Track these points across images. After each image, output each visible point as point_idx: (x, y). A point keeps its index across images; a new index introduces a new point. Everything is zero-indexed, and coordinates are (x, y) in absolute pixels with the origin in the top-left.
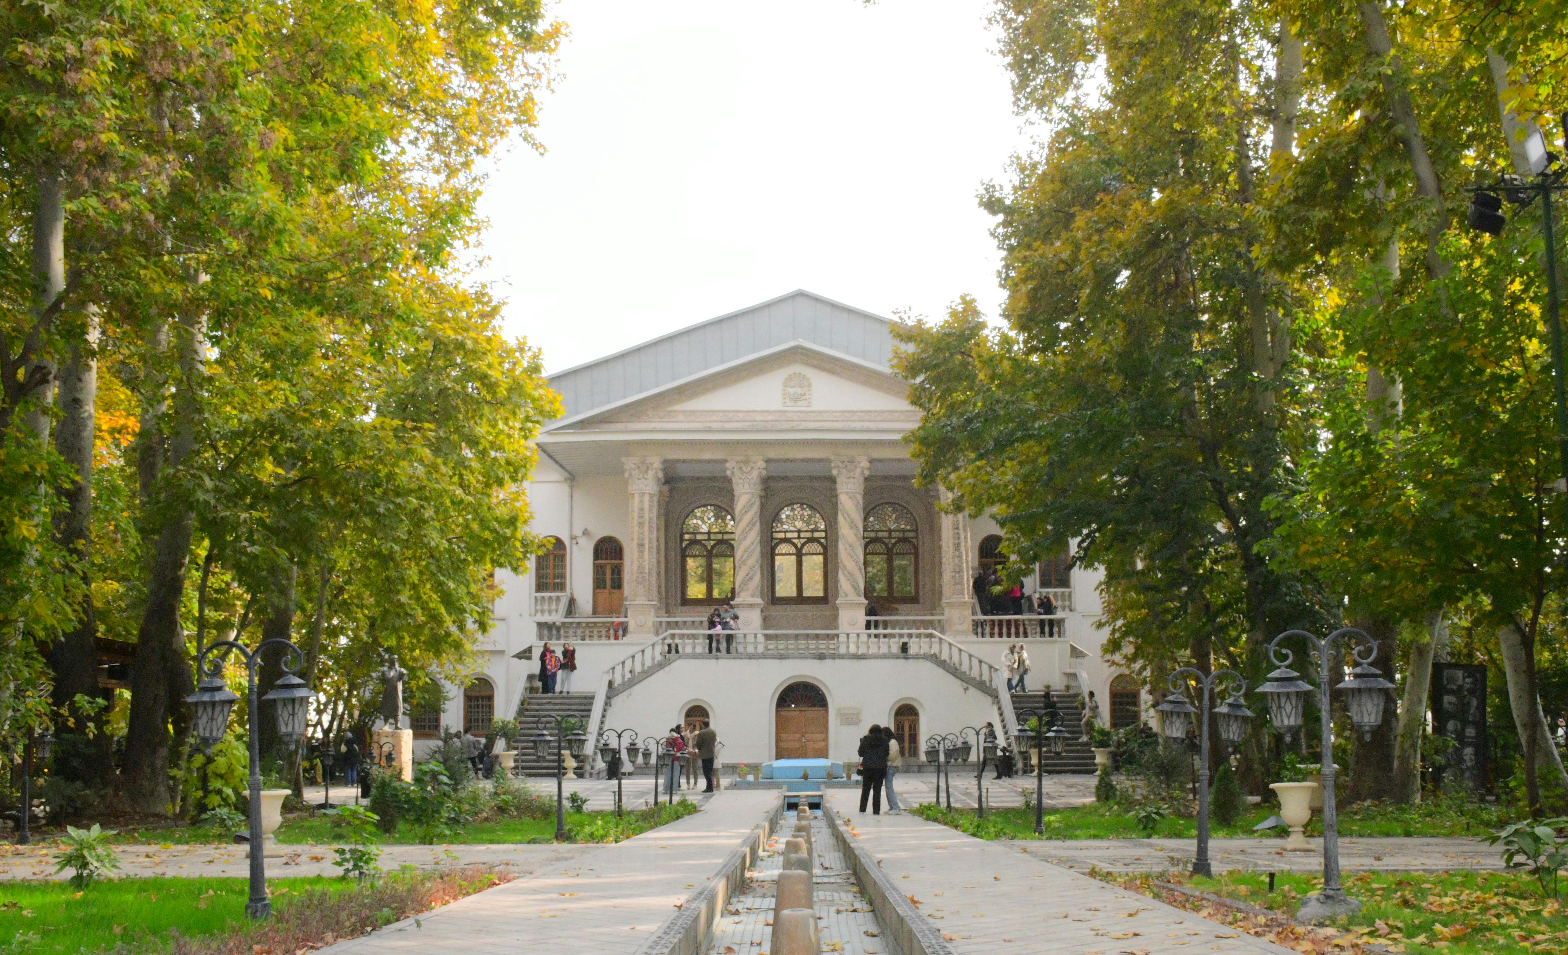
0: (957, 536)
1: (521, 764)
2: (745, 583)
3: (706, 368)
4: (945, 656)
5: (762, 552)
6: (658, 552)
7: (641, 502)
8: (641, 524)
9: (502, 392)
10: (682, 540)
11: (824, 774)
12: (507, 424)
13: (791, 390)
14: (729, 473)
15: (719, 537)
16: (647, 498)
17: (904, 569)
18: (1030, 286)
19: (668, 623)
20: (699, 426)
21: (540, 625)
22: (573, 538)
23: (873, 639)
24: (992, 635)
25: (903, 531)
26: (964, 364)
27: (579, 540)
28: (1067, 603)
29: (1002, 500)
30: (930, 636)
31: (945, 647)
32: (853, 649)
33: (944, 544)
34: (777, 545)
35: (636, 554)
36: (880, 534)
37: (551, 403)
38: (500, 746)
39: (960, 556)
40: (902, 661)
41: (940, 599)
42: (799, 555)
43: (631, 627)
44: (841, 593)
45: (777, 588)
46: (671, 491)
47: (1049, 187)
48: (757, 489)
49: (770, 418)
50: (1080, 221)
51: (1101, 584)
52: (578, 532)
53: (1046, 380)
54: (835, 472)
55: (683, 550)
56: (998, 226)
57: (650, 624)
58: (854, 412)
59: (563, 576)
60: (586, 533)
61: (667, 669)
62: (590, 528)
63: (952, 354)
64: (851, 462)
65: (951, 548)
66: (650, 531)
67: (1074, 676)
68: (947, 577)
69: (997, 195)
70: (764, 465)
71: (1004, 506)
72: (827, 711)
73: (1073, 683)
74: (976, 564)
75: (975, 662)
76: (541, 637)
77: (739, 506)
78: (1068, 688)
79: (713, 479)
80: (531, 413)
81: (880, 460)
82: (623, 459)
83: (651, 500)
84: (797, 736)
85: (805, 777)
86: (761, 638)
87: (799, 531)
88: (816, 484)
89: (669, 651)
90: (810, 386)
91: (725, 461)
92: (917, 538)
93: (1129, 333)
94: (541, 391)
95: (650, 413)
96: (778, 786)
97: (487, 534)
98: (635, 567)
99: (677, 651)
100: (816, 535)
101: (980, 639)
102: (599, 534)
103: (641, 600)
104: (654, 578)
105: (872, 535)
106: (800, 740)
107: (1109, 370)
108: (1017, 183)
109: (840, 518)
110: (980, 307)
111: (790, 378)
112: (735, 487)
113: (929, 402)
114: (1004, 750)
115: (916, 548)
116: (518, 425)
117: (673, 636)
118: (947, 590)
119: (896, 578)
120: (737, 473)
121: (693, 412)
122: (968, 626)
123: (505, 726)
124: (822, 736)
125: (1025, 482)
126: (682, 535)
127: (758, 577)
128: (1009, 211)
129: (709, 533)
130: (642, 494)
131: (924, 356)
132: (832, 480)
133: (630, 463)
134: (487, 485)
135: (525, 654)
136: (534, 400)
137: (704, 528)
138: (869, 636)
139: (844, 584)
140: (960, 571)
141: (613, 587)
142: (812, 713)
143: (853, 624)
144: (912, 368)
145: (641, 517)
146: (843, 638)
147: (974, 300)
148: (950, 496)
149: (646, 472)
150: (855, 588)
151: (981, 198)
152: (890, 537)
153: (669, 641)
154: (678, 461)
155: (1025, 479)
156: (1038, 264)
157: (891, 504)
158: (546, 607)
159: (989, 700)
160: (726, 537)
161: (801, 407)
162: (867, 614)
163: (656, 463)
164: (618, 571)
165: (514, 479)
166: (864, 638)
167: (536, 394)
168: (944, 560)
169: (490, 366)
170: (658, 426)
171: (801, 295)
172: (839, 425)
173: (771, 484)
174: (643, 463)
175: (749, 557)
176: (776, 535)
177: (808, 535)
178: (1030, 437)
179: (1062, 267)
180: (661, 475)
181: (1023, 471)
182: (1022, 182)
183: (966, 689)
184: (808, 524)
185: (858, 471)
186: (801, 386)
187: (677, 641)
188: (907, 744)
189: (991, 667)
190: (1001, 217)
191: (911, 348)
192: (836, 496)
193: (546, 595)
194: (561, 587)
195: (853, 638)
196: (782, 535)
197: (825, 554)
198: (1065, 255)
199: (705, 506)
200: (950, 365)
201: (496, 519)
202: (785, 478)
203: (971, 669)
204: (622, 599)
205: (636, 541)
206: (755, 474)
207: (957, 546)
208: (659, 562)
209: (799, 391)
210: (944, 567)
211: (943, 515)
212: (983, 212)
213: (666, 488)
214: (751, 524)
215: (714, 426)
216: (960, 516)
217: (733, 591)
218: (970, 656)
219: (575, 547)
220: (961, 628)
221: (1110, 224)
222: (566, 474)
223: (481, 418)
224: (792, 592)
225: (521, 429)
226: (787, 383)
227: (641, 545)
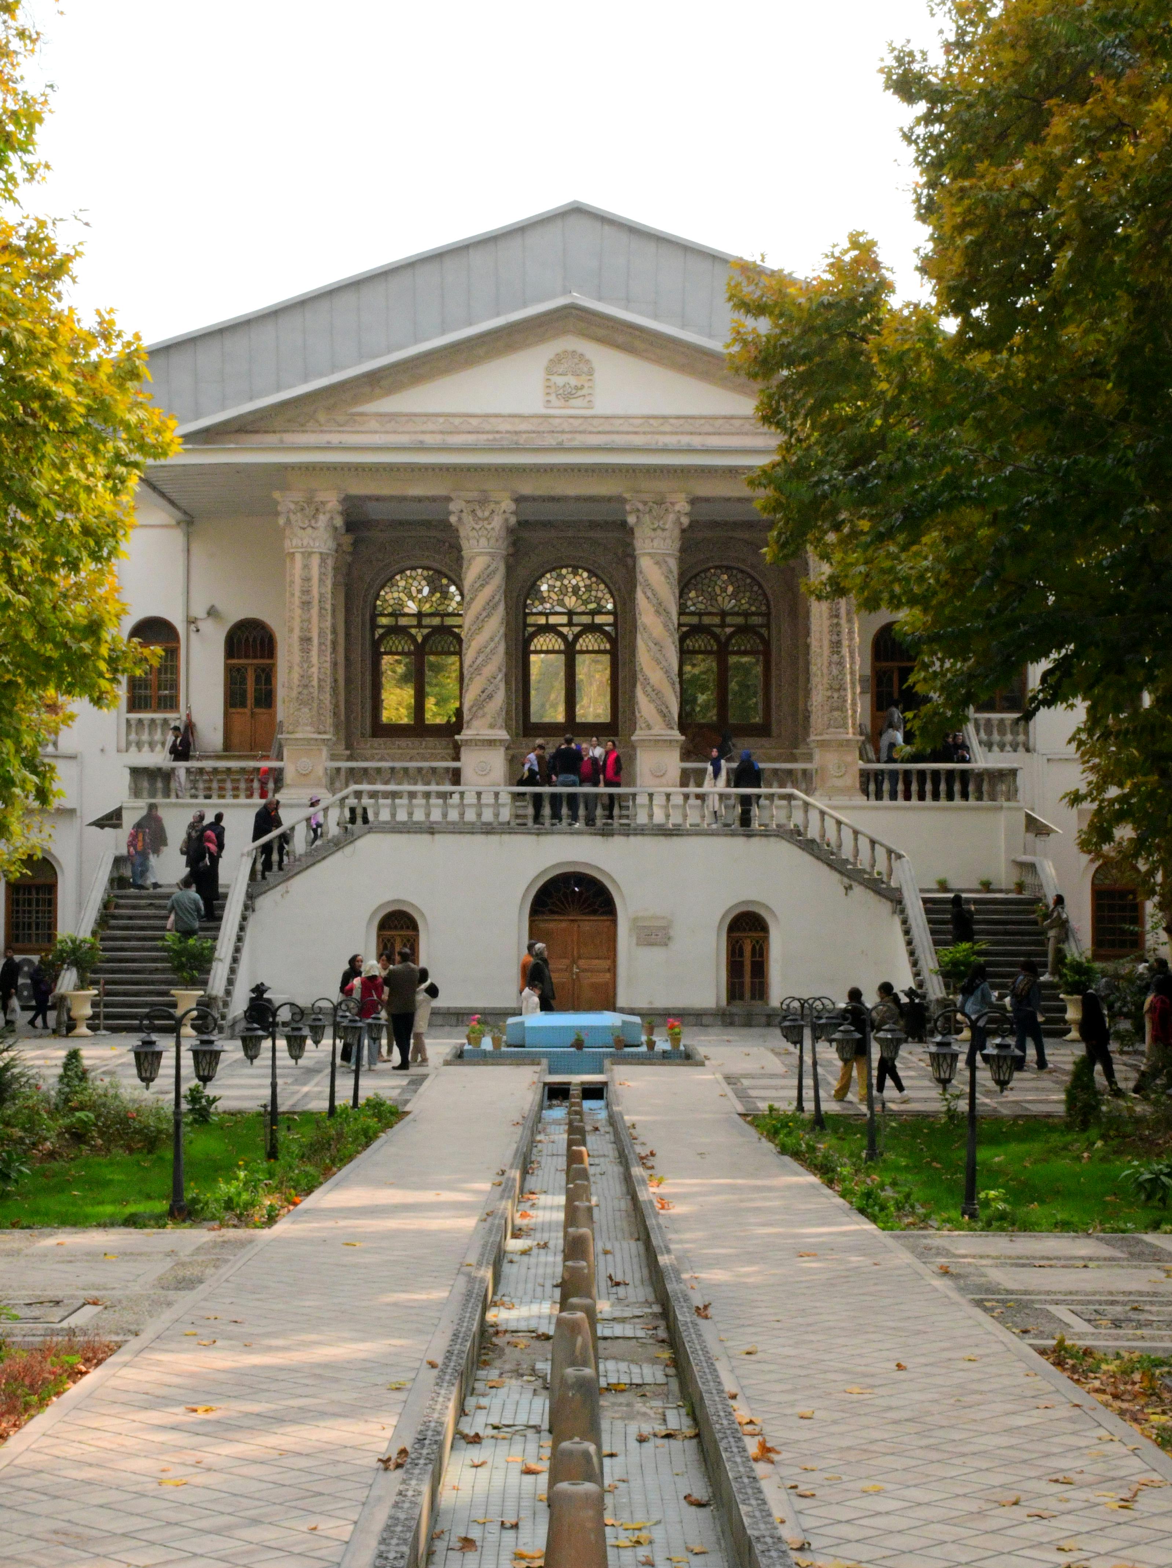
0: (836, 629)
1: (103, 1010)
2: (479, 704)
3: (417, 341)
4: (813, 832)
5: (508, 653)
6: (334, 649)
7: (306, 567)
8: (306, 605)
9: (77, 418)
10: (374, 626)
11: (610, 1040)
12: (83, 467)
13: (560, 380)
14: (453, 519)
15: (436, 621)
16: (315, 561)
17: (746, 669)
18: (969, 238)
19: (351, 770)
20: (404, 439)
21: (136, 772)
22: (191, 621)
23: (692, 801)
24: (893, 796)
25: (746, 614)
26: (854, 354)
27: (201, 625)
28: (1021, 738)
29: (913, 601)
30: (790, 797)
31: (814, 816)
32: (659, 817)
33: (814, 641)
34: (533, 635)
35: (297, 658)
36: (706, 620)
37: (158, 431)
38: (68, 980)
39: (841, 663)
40: (740, 841)
41: (807, 733)
42: (570, 653)
43: (289, 776)
44: (640, 723)
45: (534, 708)
46: (355, 544)
47: (1007, 56)
48: (502, 548)
49: (524, 426)
50: (1058, 126)
51: (1079, 730)
52: (199, 611)
53: (991, 397)
54: (631, 520)
55: (376, 644)
56: (918, 121)
57: (320, 771)
58: (665, 417)
59: (174, 685)
60: (212, 612)
61: (348, 850)
62: (220, 606)
63: (833, 338)
64: (660, 503)
65: (826, 650)
66: (321, 616)
67: (1031, 867)
68: (818, 697)
69: (916, 67)
70: (512, 507)
71: (917, 611)
72: (614, 922)
73: (1029, 880)
74: (868, 672)
75: (864, 843)
76: (136, 793)
77: (471, 574)
78: (1020, 887)
79: (427, 524)
80: (123, 447)
81: (707, 500)
82: (277, 495)
83: (323, 560)
84: (566, 962)
85: (579, 1045)
86: (505, 798)
87: (570, 614)
88: (598, 535)
89: (353, 820)
90: (591, 372)
91: (448, 499)
92: (768, 626)
93: (1138, 312)
94: (142, 414)
95: (322, 417)
96: (532, 1060)
97: (49, 650)
98: (296, 676)
99: (365, 820)
100: (599, 619)
101: (873, 802)
102: (236, 613)
103: (305, 732)
104: (327, 697)
105: (694, 620)
106: (569, 969)
107: (1103, 375)
108: (952, 38)
109: (640, 595)
110: (883, 255)
111: (558, 359)
112: (464, 544)
113: (792, 419)
114: (910, 993)
115: (767, 643)
116: (101, 471)
117: (358, 794)
118: (818, 719)
119: (733, 686)
120: (468, 519)
121: (392, 416)
122: (852, 780)
123: (77, 946)
124: (605, 964)
125: (954, 572)
126: (374, 617)
127: (500, 697)
128: (935, 96)
129: (420, 615)
130: (307, 555)
131: (785, 340)
132: (625, 530)
133: (287, 501)
134: (50, 566)
135: (112, 820)
136: (128, 427)
137: (412, 607)
138: (686, 797)
139: (645, 707)
140: (841, 688)
141: (258, 702)
142: (589, 924)
143: (659, 775)
144: (765, 361)
145: (306, 592)
146: (642, 800)
147: (872, 244)
148: (826, 569)
149: (315, 517)
150: (664, 715)
151: (889, 75)
152: (723, 625)
153: (352, 801)
154: (369, 498)
155: (954, 566)
156: (984, 202)
157: (728, 569)
158: (145, 737)
159: (886, 907)
160: (449, 621)
161: (577, 407)
162: (682, 759)
163: (332, 500)
164: (266, 676)
165: (96, 557)
166: (678, 800)
167: (132, 419)
168: (813, 669)
169: (55, 376)
170: (335, 438)
171: (577, 211)
172: (638, 440)
173: (525, 534)
174: (310, 501)
175: (488, 660)
176: (531, 620)
177: (586, 619)
178: (963, 500)
179: (1025, 204)
180: (339, 522)
181: (951, 553)
182: (962, 33)
183: (848, 888)
184: (586, 603)
185: (671, 517)
186: (577, 375)
187: (366, 801)
188: (747, 979)
189: (890, 852)
190: (922, 107)
191: (763, 326)
192: (634, 558)
193: (146, 716)
194: (171, 703)
195: (659, 800)
196: (542, 620)
197: (613, 654)
198: (1029, 186)
199: (413, 568)
200: (830, 356)
201: (66, 625)
202: (547, 525)
203: (856, 855)
204: (273, 726)
205: (297, 633)
206: (497, 523)
207: (836, 646)
208: (335, 664)
209: (573, 381)
210: (815, 680)
211: (813, 598)
212: (893, 99)
213: (348, 539)
214: (490, 607)
215: (429, 439)
216: (843, 602)
217: (459, 713)
218: (856, 833)
219: (193, 636)
220: (839, 783)
221: (1110, 131)
222: (179, 515)
223: (41, 459)
224: (559, 716)
225: (107, 477)
226: (554, 366)
227: (306, 640)
